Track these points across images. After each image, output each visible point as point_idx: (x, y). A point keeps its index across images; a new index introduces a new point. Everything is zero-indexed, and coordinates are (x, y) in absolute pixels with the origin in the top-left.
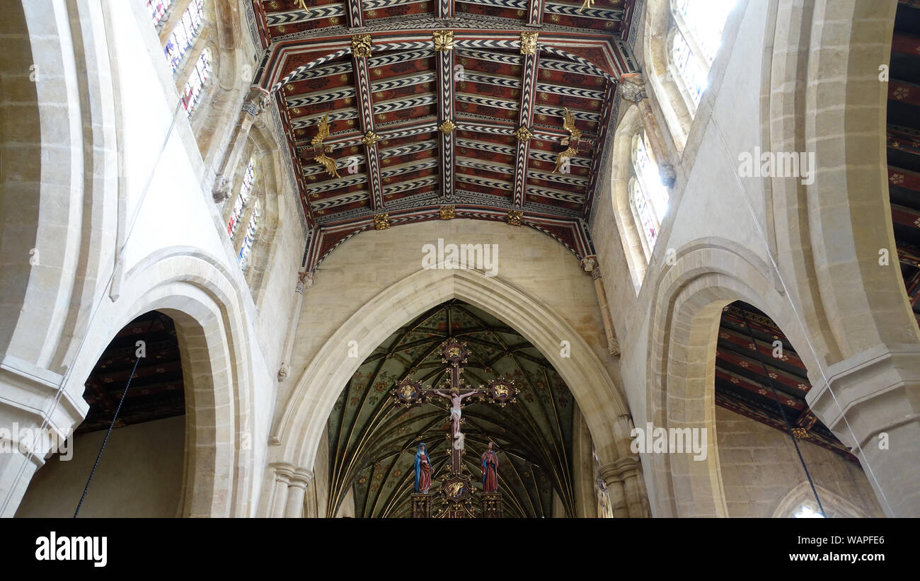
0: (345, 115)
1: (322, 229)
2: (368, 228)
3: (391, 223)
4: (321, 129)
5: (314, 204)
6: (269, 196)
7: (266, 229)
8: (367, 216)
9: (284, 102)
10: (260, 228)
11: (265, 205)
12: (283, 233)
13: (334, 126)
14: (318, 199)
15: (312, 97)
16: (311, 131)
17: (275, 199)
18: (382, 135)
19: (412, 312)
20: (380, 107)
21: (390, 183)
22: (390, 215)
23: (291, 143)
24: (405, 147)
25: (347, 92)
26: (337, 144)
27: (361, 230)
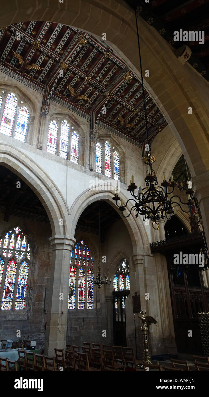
0: (124, 111)
1: (144, 141)
2: (157, 133)
3: (163, 128)
4: (120, 120)
5: (137, 136)
6: (118, 148)
7: (122, 157)
8: (154, 130)
9: (106, 121)
10: (120, 158)
11: (118, 150)
12: (127, 155)
13: (124, 116)
14: (137, 134)
15: (111, 114)
16: (119, 122)
17: (120, 147)
18: (138, 108)
19: (178, 156)
20: (132, 101)
21: (155, 116)
22: (161, 125)
23: (116, 129)
24: (149, 105)
25: (119, 106)
26: (128, 120)
27: (155, 135)
